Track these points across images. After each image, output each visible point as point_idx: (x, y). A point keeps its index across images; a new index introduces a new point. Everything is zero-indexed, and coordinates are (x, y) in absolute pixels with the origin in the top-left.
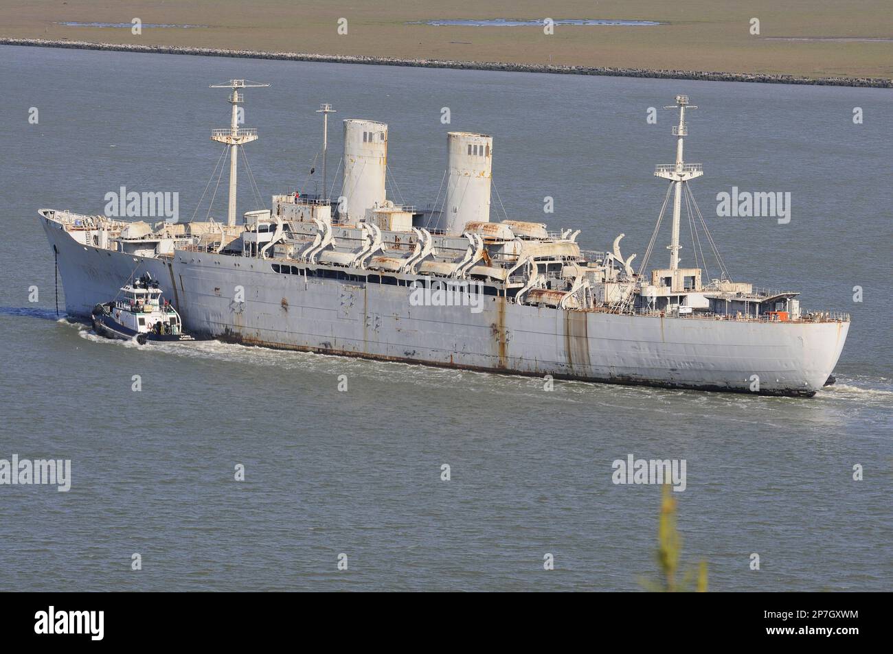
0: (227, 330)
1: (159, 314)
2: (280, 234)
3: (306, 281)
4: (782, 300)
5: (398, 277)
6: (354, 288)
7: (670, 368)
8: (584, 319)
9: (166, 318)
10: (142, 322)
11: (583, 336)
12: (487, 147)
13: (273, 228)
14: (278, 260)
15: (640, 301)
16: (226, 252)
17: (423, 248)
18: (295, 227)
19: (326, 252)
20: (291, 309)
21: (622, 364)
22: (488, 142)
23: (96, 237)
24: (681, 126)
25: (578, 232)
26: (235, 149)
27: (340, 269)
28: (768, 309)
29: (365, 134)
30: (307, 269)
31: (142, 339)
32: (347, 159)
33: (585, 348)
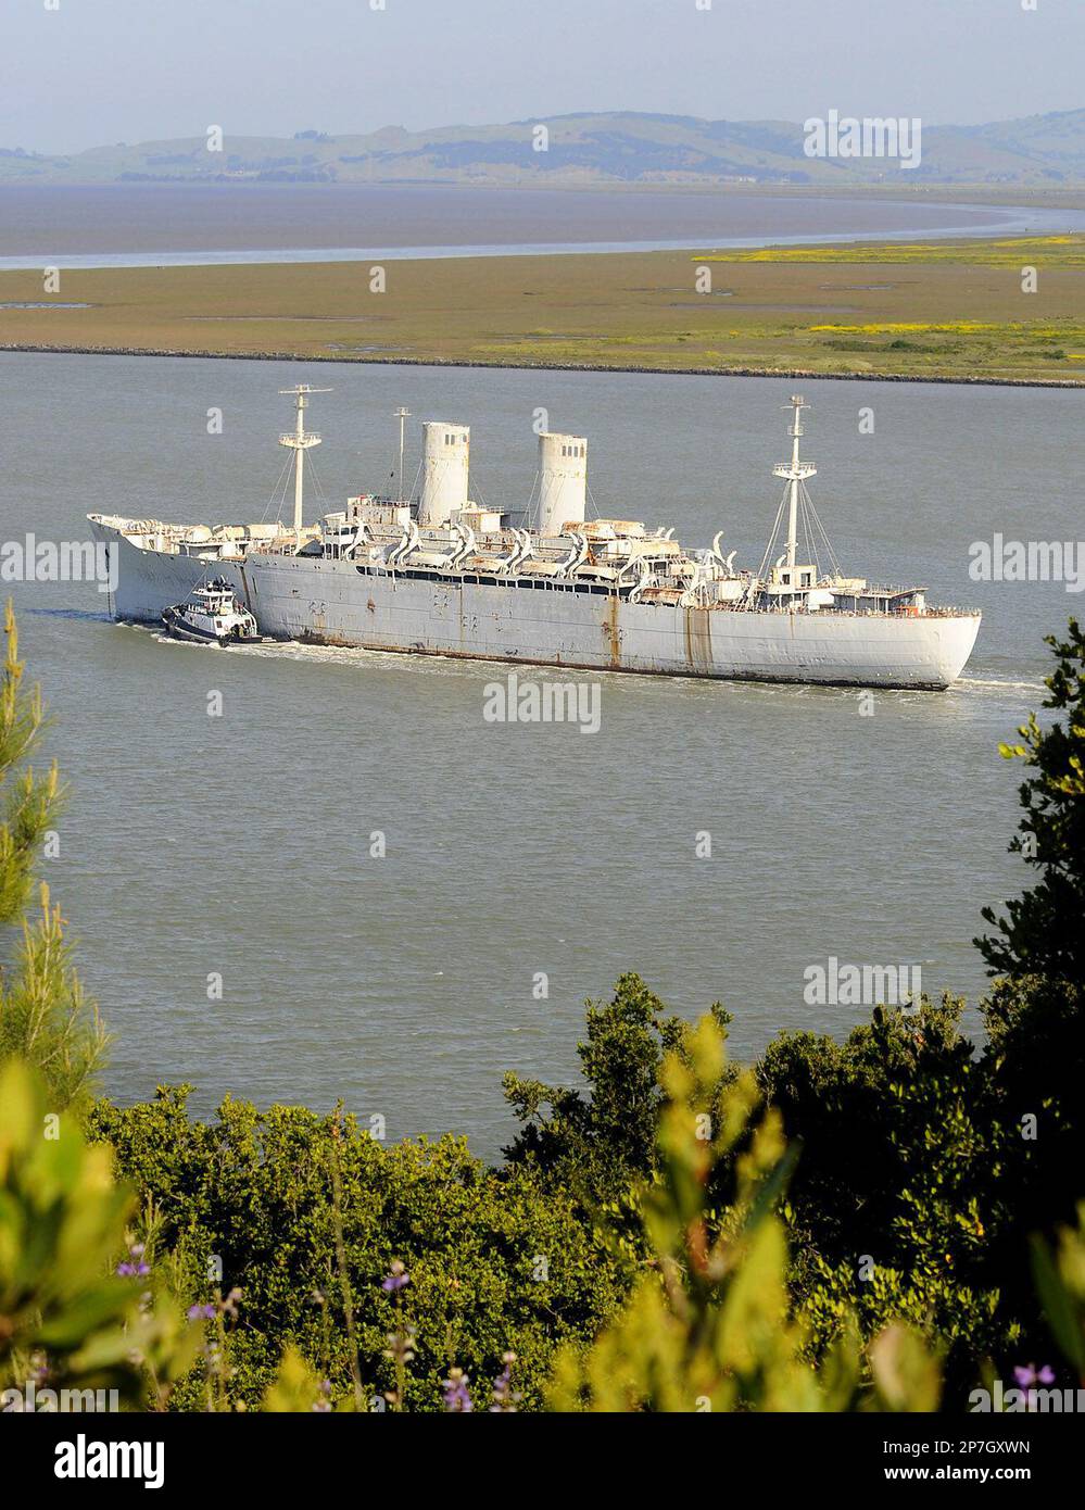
0: (307, 631)
1: (235, 616)
2: (361, 536)
3: (394, 581)
4: (910, 596)
5: (498, 577)
6: (448, 588)
7: (798, 664)
8: (706, 617)
9: (241, 620)
10: (219, 624)
11: (704, 634)
12: (582, 448)
13: (355, 530)
14: (361, 562)
15: (764, 599)
16: (302, 554)
17: (521, 548)
18: (375, 530)
19: (414, 554)
20: (377, 610)
21: (748, 661)
22: (583, 442)
23: (152, 541)
24: (797, 426)
25: (672, 530)
26: (300, 453)
27: (434, 570)
28: (896, 606)
29: (447, 436)
30: (396, 571)
31: (224, 641)
32: (428, 462)
33: (707, 646)
